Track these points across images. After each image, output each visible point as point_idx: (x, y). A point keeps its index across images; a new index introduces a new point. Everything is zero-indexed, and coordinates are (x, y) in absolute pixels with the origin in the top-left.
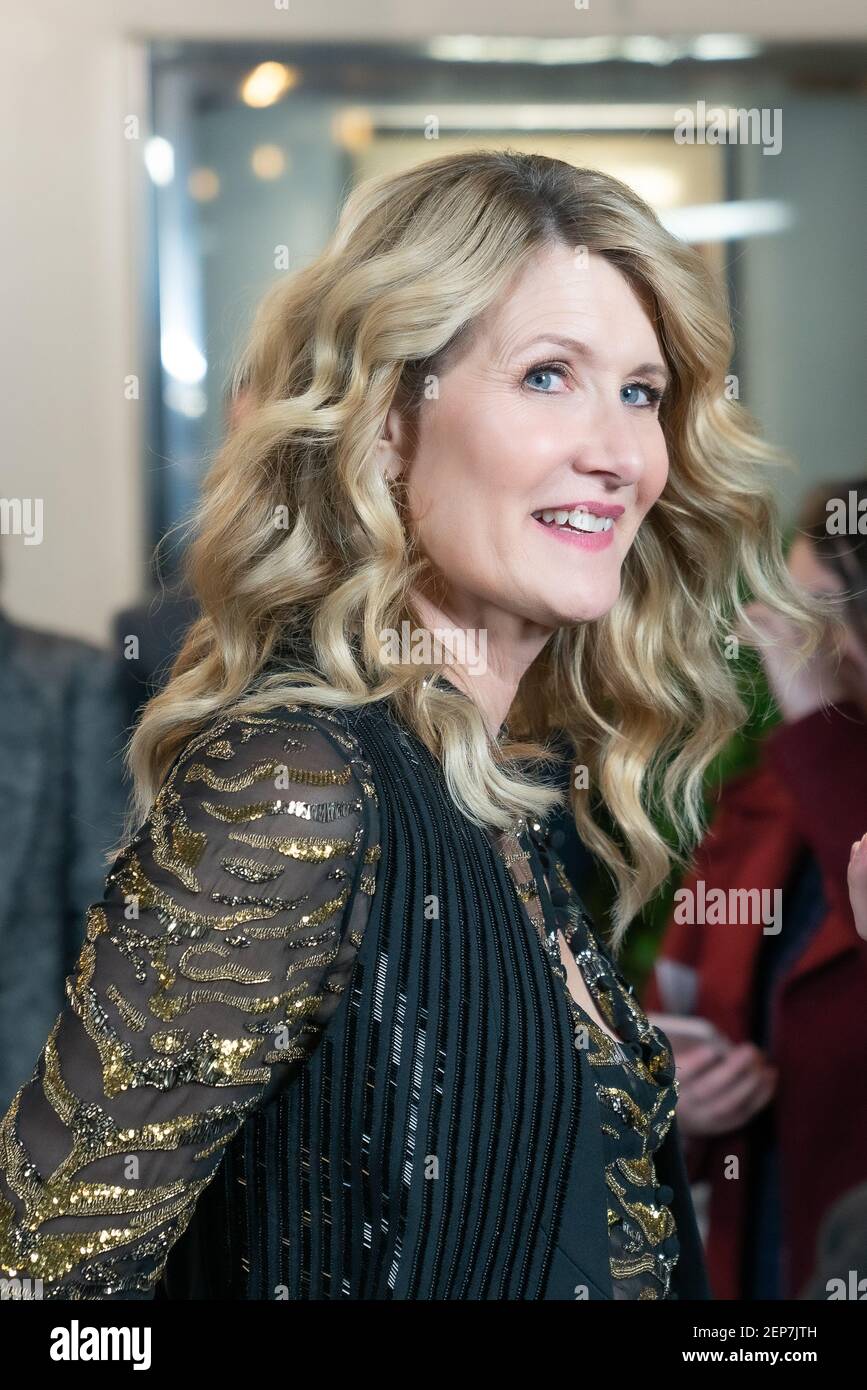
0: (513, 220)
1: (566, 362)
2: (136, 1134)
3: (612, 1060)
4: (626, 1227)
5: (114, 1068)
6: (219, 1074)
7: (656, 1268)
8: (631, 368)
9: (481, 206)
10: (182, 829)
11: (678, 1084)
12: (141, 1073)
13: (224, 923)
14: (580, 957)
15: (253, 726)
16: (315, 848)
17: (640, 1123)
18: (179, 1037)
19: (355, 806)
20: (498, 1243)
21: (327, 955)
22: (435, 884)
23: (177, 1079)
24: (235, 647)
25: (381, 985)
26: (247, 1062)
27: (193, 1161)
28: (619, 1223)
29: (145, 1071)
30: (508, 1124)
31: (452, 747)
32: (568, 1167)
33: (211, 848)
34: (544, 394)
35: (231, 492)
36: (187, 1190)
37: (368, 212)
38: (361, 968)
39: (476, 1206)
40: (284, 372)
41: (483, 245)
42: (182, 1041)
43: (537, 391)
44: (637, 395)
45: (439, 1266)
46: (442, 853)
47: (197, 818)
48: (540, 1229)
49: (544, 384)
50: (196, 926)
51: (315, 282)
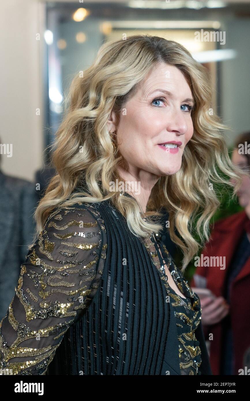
0: (149, 55)
1: (165, 98)
2: (36, 332)
3: (180, 305)
4: (185, 353)
5: (29, 312)
6: (60, 314)
7: (194, 365)
8: (183, 100)
9: (139, 51)
10: (47, 241)
11: (201, 309)
12: (37, 314)
13: (60, 269)
14: (172, 272)
15: (68, 210)
16: (87, 246)
17: (190, 322)
18: (47, 303)
19: (99, 233)
20: (146, 361)
21: (92, 277)
22: (124, 255)
23: (48, 316)
24: (66, 183)
25: (109, 285)
26: (68, 310)
27: (53, 340)
28: (183, 352)
29: (38, 313)
30: (148, 325)
31: (129, 213)
32: (166, 337)
33: (56, 247)
34: (158, 107)
35: (65, 136)
36: (52, 348)
37: (105, 53)
38: (103, 281)
39: (140, 350)
40: (80, 100)
41: (140, 62)
42: (49, 304)
43: (156, 106)
44: (185, 108)
45: (129, 368)
46: (126, 246)
47: (52, 238)
48: (159, 356)
49: (158, 104)
50: (52, 270)
51: (89, 74)
